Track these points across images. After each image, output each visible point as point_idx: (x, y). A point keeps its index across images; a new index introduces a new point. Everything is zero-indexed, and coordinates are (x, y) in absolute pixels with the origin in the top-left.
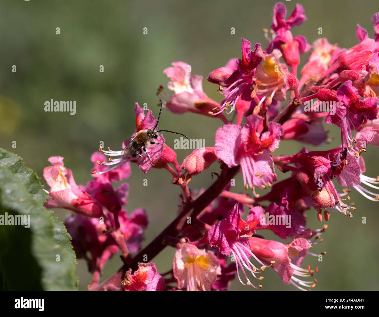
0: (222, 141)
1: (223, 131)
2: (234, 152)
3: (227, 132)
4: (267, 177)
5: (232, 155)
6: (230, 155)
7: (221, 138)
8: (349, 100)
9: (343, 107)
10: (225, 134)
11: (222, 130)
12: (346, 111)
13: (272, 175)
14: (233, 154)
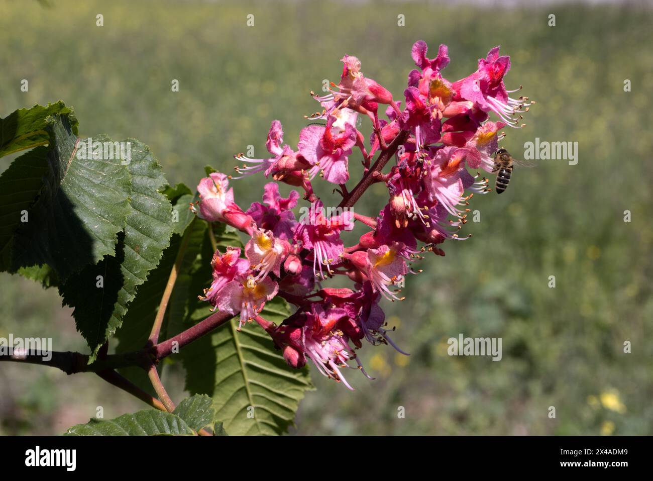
0: (306, 139)
1: (309, 132)
2: (317, 151)
3: (313, 132)
4: (341, 175)
5: (315, 154)
6: (313, 153)
7: (306, 137)
8: (414, 105)
9: (407, 112)
10: (311, 134)
11: (308, 130)
12: (408, 115)
13: (345, 174)
14: (315, 152)
